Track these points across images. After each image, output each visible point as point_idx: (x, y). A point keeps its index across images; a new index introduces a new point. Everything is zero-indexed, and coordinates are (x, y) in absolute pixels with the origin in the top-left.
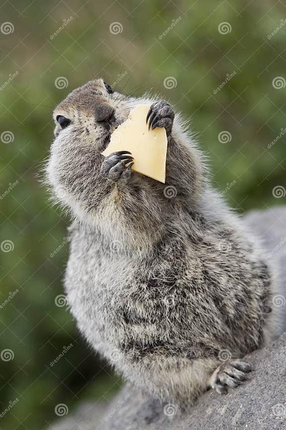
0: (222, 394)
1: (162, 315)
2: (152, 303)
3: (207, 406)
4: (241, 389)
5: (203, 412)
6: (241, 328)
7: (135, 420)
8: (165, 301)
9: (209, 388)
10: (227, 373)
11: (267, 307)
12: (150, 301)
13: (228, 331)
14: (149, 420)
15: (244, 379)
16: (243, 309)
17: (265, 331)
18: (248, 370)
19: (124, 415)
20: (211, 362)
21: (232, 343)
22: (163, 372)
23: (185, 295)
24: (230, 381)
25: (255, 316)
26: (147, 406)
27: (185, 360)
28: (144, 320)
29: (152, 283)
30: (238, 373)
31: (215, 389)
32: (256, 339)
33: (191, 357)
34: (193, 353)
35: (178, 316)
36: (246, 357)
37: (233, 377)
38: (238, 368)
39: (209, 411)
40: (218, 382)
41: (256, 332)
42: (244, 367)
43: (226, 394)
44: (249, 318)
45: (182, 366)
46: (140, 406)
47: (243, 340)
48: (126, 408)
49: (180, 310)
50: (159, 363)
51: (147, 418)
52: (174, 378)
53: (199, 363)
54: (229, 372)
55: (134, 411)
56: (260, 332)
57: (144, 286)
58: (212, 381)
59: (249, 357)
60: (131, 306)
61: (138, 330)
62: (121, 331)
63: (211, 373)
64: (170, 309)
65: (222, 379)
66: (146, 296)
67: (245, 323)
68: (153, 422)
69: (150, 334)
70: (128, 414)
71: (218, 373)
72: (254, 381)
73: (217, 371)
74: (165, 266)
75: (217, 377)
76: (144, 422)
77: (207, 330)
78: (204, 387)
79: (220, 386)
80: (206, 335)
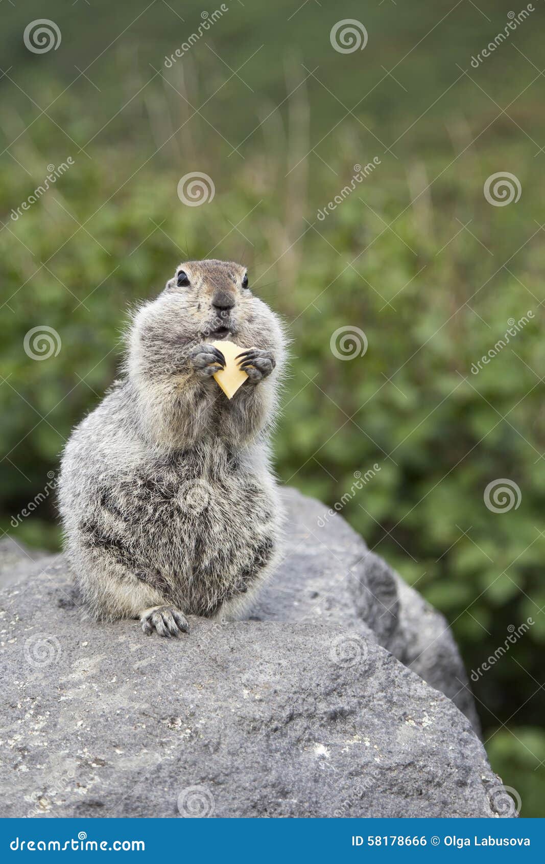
0: (145, 633)
1: (138, 520)
2: (136, 502)
3: (124, 633)
4: (165, 641)
5: (116, 635)
6: (204, 584)
7: (49, 594)
8: (150, 509)
9: (137, 618)
10: (163, 617)
11: (244, 585)
12: (136, 500)
13: (191, 578)
14: (62, 604)
15: (174, 634)
16: (218, 567)
17: (225, 605)
18: (183, 630)
19: (43, 581)
20: (156, 595)
21: (187, 592)
22: (105, 574)
23: (172, 516)
24: (160, 627)
25: (227, 585)
26: (69, 590)
27: (133, 577)
28: (119, 513)
29: (149, 485)
30: (172, 624)
31: (142, 624)
32: (210, 605)
33: (141, 578)
34: (145, 575)
35: (153, 530)
36: (191, 616)
37: (166, 624)
38: (177, 620)
39: (122, 639)
40: (149, 619)
41: (215, 599)
42: (182, 623)
43: (148, 635)
44: (220, 581)
45: (126, 579)
46: (64, 584)
47: (198, 596)
48: (50, 577)
49: (158, 526)
50: (107, 563)
51: (61, 601)
52: (111, 586)
53: (144, 588)
54: (166, 617)
55: (55, 585)
56: (219, 604)
57: (140, 482)
58: (145, 614)
59: (194, 618)
60: (115, 493)
61: (107, 517)
62: (91, 508)
63: (149, 606)
64: (149, 520)
65: (155, 619)
66: (135, 493)
67: (212, 582)
68: (64, 608)
69: (115, 530)
70: (48, 584)
71: (155, 611)
72: (182, 644)
73: (156, 608)
74: (171, 478)
75: (152, 614)
76: (56, 602)
77: (171, 564)
78: (134, 614)
79: (148, 625)
80: (167, 566)
